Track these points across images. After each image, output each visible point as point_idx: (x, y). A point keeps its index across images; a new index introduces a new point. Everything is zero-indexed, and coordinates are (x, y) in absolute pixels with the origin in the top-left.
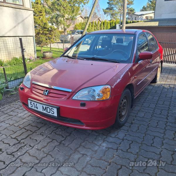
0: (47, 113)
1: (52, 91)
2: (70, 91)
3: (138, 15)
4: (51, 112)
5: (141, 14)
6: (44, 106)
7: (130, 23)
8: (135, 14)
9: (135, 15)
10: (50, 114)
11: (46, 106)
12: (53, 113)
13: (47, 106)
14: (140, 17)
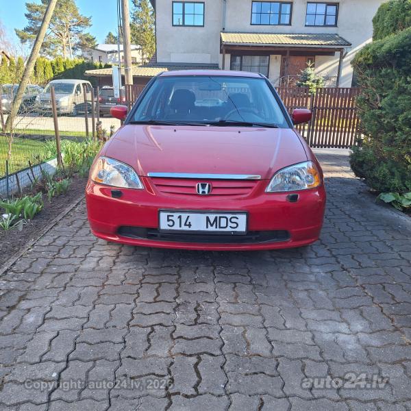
0: (218, 229)
1: (215, 184)
2: (259, 177)
3: (104, 52)
4: (230, 224)
5: (110, 50)
6: (212, 217)
7: (101, 67)
8: (99, 48)
9: (97, 50)
10: (228, 229)
11: (215, 215)
12: (235, 225)
13: (218, 215)
14: (111, 57)
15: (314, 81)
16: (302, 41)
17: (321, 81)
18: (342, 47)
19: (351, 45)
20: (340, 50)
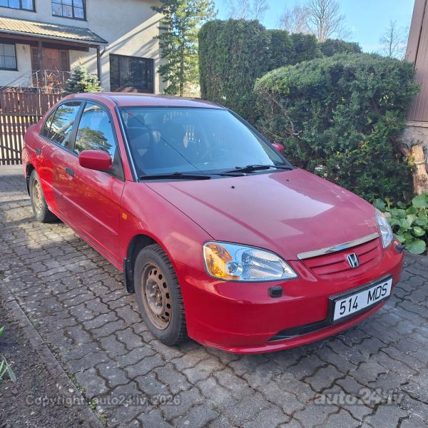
0: (374, 301)
6: (372, 291)
12: (384, 292)
13: (376, 287)
15: (88, 81)
16: (55, 32)
17: (95, 81)
18: (98, 44)
19: (107, 43)
20: (97, 47)
